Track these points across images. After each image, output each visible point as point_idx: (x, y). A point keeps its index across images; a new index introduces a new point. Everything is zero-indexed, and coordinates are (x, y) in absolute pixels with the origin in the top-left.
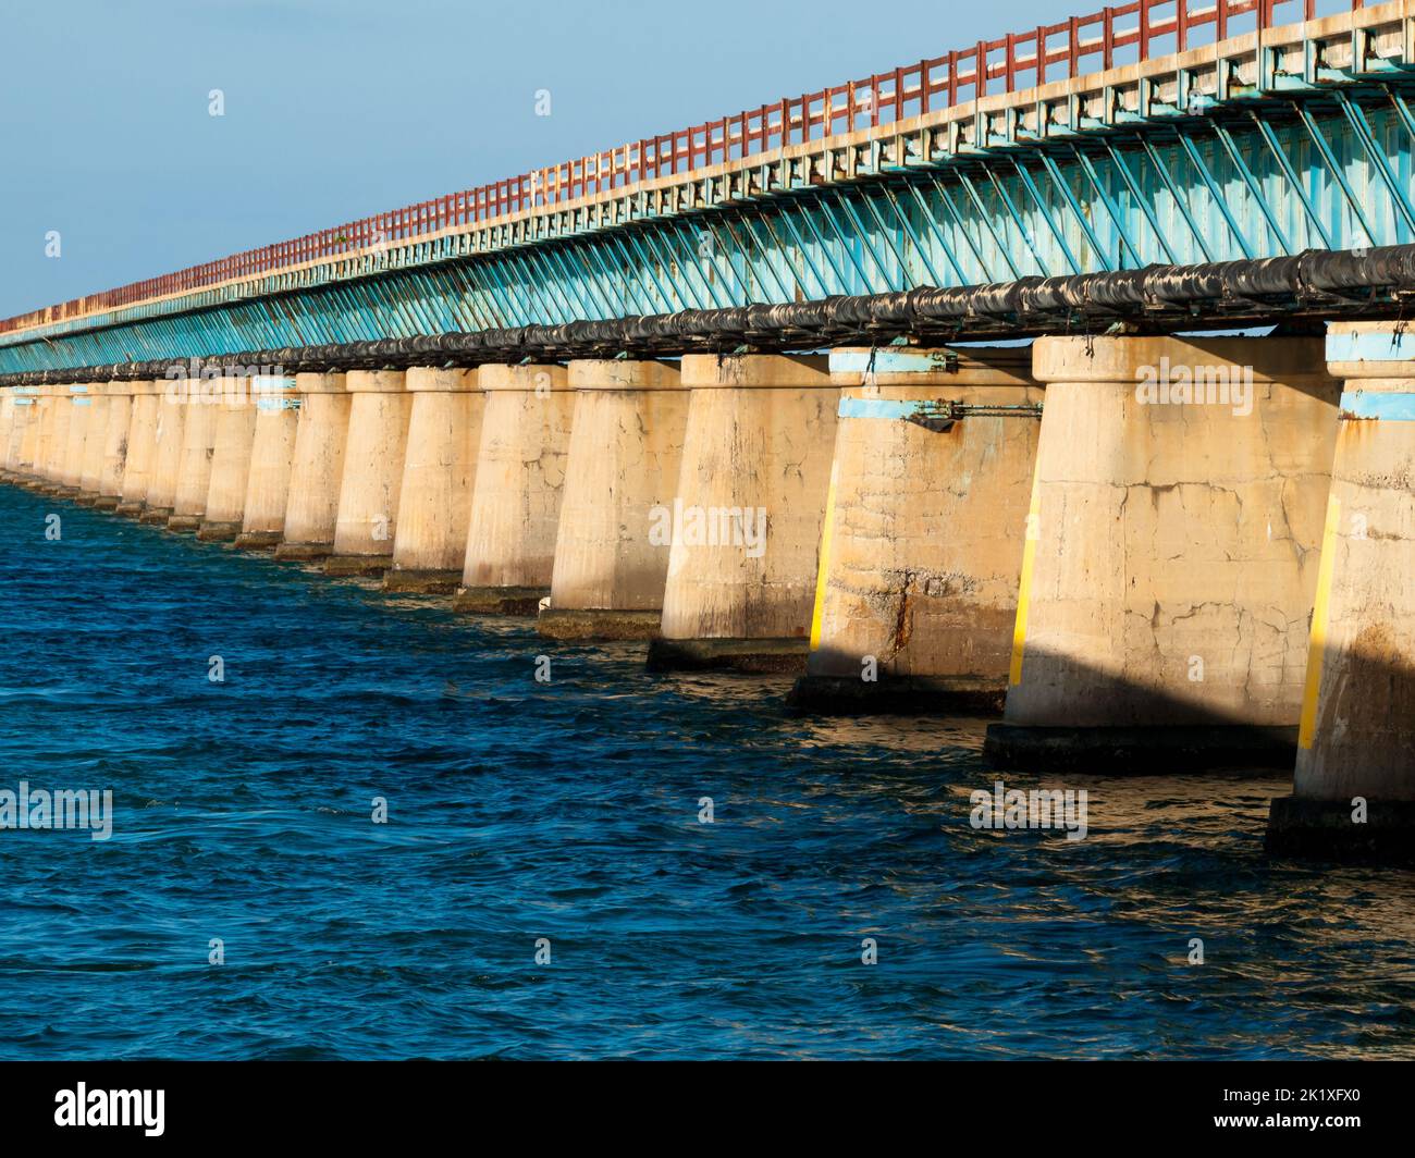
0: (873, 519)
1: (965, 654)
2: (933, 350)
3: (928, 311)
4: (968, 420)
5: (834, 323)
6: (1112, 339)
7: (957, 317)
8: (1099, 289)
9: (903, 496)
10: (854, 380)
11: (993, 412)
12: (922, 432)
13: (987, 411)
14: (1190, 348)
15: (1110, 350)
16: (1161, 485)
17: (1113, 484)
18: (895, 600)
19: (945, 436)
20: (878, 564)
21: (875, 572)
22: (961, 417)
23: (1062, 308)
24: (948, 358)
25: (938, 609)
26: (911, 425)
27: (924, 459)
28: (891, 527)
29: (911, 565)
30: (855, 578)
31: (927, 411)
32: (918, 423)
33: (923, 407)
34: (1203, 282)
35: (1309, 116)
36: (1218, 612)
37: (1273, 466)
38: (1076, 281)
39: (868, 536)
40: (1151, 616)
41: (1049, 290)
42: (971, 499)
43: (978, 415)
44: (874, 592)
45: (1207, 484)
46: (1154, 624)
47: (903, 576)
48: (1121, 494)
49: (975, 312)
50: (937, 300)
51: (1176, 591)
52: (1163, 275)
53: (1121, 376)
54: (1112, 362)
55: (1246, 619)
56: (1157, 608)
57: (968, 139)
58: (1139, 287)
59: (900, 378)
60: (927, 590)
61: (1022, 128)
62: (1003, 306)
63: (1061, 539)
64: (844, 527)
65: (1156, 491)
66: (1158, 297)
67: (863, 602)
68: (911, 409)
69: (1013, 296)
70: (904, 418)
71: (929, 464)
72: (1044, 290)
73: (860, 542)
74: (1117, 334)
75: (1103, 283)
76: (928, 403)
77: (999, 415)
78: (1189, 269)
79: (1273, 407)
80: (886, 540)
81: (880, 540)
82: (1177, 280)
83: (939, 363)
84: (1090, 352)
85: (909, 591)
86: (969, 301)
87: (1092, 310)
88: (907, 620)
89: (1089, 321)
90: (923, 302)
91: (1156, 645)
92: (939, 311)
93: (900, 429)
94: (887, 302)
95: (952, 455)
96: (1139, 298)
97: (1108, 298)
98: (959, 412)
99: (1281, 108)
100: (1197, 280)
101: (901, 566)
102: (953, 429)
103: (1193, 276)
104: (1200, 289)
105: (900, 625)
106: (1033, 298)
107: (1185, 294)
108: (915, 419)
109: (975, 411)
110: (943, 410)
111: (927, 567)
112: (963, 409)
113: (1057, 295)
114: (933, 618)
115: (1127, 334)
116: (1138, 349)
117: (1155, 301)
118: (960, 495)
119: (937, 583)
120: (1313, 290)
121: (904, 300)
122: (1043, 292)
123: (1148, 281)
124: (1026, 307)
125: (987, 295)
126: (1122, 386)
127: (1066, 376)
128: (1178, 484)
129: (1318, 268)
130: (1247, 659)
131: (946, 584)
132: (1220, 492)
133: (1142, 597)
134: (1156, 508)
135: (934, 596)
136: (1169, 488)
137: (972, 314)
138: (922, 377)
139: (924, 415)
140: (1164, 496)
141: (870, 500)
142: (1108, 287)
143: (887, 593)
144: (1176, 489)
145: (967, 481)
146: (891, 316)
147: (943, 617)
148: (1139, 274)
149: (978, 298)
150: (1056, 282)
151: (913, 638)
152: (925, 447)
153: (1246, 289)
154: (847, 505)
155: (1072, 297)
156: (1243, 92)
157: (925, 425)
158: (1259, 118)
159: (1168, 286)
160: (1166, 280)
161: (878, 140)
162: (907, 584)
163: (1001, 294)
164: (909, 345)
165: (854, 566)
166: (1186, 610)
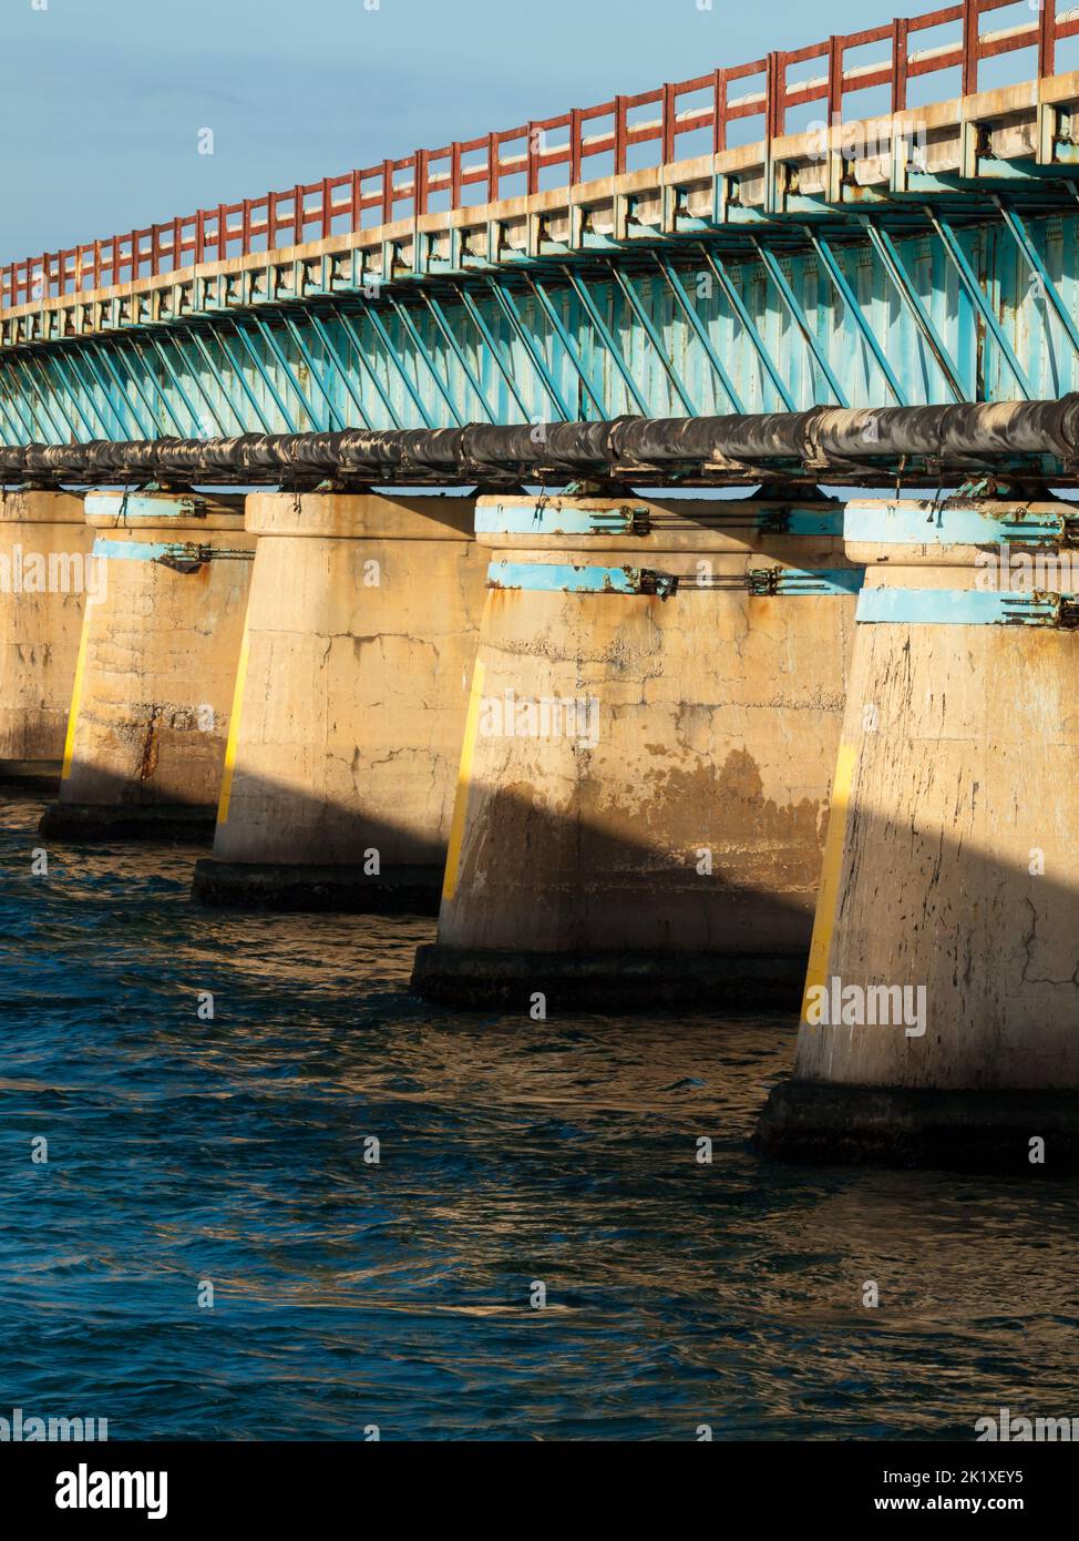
0: (124, 655)
1: (207, 785)
2: (183, 495)
3: (169, 460)
4: (215, 563)
5: (95, 466)
6: (319, 496)
7: (190, 468)
8: (305, 448)
9: (151, 634)
10: (107, 522)
11: (239, 555)
12: (171, 574)
13: (233, 555)
14: (392, 506)
15: (317, 507)
16: (363, 635)
17: (318, 634)
18: (143, 733)
19: (192, 579)
20: (127, 698)
21: (124, 706)
22: (208, 560)
23: (276, 465)
24: (196, 503)
25: (183, 742)
26: (161, 567)
27: (172, 599)
28: (139, 663)
29: (159, 699)
30: (105, 711)
31: (176, 553)
32: (167, 564)
33: (172, 550)
34: (386, 448)
35: (468, 296)
36: (414, 758)
37: (469, 620)
38: (286, 440)
39: (117, 671)
40: (350, 760)
41: (265, 448)
42: (217, 638)
43: (225, 558)
44: (122, 724)
45: (406, 635)
46: (354, 767)
47: (151, 709)
48: (324, 643)
49: (207, 464)
50: (176, 451)
51: (374, 739)
52: (355, 440)
53: (327, 531)
54: (318, 518)
55: (441, 763)
56: (357, 752)
57: (191, 301)
58: (335, 450)
59: (150, 522)
60: (173, 723)
61: (233, 294)
62: (229, 459)
63: (268, 685)
64: (95, 662)
65: (359, 641)
66: (352, 460)
67: (111, 733)
68: (160, 551)
69: (236, 451)
70: (154, 560)
71: (176, 605)
72: (260, 447)
73: (110, 677)
74: (324, 492)
75: (307, 444)
76: (177, 545)
77: (244, 558)
78: (376, 435)
79: (469, 564)
80: (134, 675)
81: (129, 675)
82: (366, 445)
83: (187, 508)
84: (298, 508)
85: (155, 724)
86: (201, 453)
87: (299, 469)
88: (153, 752)
89: (298, 480)
90: (165, 451)
91: (356, 788)
92: (178, 461)
93: (150, 571)
94: (136, 449)
95: (198, 595)
96: (335, 459)
97: (312, 458)
98: (207, 555)
99: (445, 289)
100: (382, 446)
101: (149, 701)
102: (201, 570)
103: (379, 442)
104: (385, 456)
105: (147, 756)
106: (252, 454)
107: (373, 459)
108: (164, 561)
109: (221, 555)
110: (191, 553)
111: (172, 702)
112: (210, 553)
113: (271, 453)
114: (178, 750)
115: (335, 491)
116: (343, 506)
117: (348, 464)
118: (206, 634)
119: (182, 717)
120: (473, 462)
121: (149, 449)
122: (260, 449)
123: (343, 444)
124: (247, 462)
125: (215, 448)
126: (328, 541)
127: (275, 530)
128: (380, 635)
129: (477, 442)
130: (440, 803)
131: (191, 718)
132: (419, 644)
133: (344, 743)
134: (358, 658)
135: (180, 729)
136: (370, 639)
137: (203, 466)
138: (172, 521)
139: (173, 557)
140: (365, 647)
141: (121, 637)
142: (311, 448)
143: (135, 726)
144: (377, 640)
145: (213, 620)
146: (140, 463)
147: (187, 750)
148: (335, 437)
149: (209, 451)
150: (271, 439)
151: (158, 769)
152: (174, 589)
153: (422, 457)
154: (99, 641)
155: (283, 456)
156: (406, 273)
157: (174, 567)
158: (428, 296)
159: (359, 451)
160: (357, 444)
161: (119, 298)
162: (154, 717)
163: (227, 448)
164: (161, 490)
165: (102, 699)
166: (384, 755)
